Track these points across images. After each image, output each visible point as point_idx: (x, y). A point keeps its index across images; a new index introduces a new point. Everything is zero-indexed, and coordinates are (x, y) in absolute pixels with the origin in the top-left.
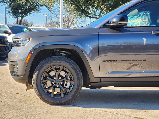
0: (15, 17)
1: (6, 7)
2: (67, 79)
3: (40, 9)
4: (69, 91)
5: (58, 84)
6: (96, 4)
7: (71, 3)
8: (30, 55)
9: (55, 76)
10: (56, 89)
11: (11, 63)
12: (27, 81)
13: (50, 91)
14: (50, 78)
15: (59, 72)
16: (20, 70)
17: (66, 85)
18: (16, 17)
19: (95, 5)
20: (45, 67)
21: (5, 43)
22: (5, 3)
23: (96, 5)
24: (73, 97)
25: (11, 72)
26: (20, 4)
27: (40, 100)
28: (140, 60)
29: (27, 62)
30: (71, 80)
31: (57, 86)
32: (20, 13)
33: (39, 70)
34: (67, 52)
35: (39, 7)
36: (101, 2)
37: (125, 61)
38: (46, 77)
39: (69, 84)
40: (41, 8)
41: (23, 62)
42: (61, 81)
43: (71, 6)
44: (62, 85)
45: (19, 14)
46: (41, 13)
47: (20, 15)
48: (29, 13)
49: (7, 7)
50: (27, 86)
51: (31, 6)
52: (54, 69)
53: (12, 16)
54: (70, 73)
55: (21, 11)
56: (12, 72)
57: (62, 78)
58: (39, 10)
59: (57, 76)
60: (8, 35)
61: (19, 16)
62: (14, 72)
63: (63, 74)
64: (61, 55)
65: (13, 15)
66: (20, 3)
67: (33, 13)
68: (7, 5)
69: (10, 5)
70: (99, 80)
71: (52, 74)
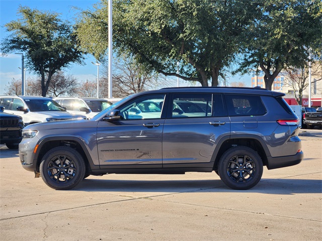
0: (38, 73)
1: (23, 57)
2: (71, 166)
3: (84, 58)
4: (72, 177)
5: (63, 171)
6: (173, 53)
7: (131, 51)
8: (38, 146)
9: (60, 164)
10: (61, 176)
11: (21, 154)
12: (35, 169)
13: (56, 177)
14: (55, 166)
15: (63, 161)
16: (28, 159)
17: (70, 171)
18: (41, 73)
19: (171, 55)
20: (51, 156)
21: (19, 126)
22: (21, 49)
23: (174, 55)
24: (75, 182)
25: (21, 161)
26: (48, 51)
27: (47, 186)
28: (134, 150)
29: (35, 152)
30: (74, 167)
31: (62, 173)
32: (47, 66)
33: (46, 159)
34: (72, 143)
35: (80, 54)
36: (182, 49)
37: (121, 150)
38: (52, 165)
39: (72, 171)
40: (84, 55)
41: (32, 152)
42: (65, 169)
43: (133, 55)
44: (67, 172)
45: (45, 68)
46: (85, 64)
47: (48, 69)
48: (64, 66)
49: (24, 55)
50: (36, 173)
51: (67, 53)
52: (59, 158)
53: (33, 71)
54: (72, 161)
55: (49, 62)
56: (23, 162)
57: (67, 165)
58: (81, 59)
59: (62, 164)
60: (25, 113)
61: (47, 71)
62: (24, 161)
63: (67, 162)
64: (67, 146)
65: (35, 69)
66: (46, 50)
67: (70, 65)
68: (25, 53)
69: (30, 52)
70: (98, 167)
71: (58, 162)
